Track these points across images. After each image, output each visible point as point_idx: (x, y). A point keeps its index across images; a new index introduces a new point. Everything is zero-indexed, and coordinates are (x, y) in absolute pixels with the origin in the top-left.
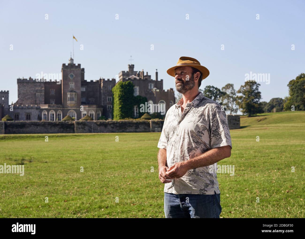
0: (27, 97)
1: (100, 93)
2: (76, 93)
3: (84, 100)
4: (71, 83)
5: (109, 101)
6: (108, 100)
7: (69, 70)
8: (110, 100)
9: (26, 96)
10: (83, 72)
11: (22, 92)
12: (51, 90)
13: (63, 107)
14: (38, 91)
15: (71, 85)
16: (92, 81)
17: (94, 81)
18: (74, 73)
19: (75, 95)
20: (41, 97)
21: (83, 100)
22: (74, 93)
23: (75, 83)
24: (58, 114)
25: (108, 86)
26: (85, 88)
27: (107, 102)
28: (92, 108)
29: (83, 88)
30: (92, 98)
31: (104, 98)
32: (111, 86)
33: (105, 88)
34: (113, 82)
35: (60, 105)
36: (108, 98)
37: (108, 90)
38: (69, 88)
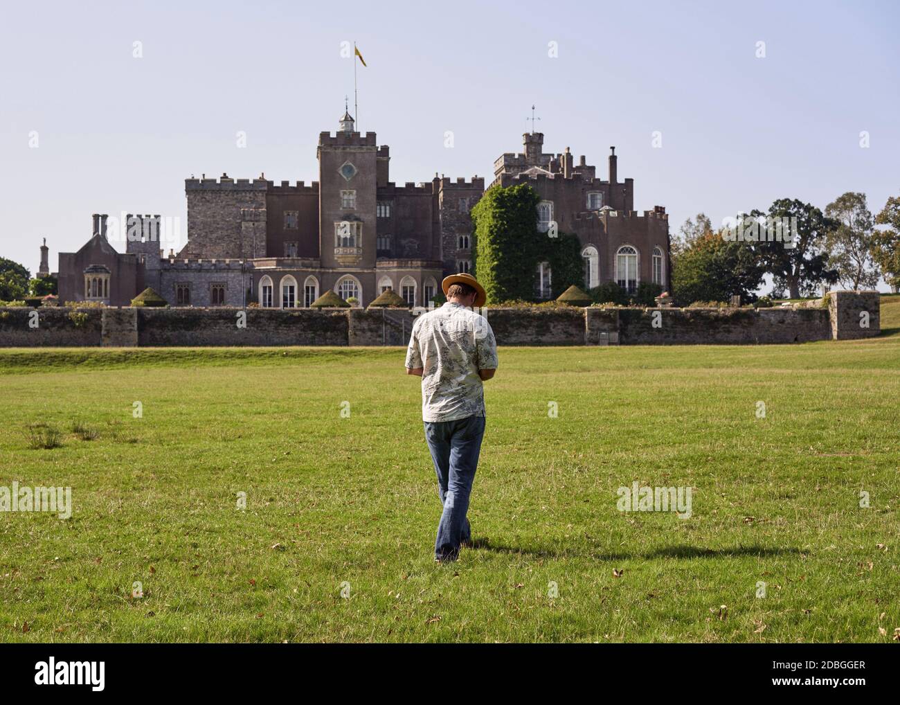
0: (214, 235)
1: (436, 222)
2: (360, 223)
3: (386, 246)
4: (345, 193)
5: (461, 246)
6: (458, 245)
7: (339, 151)
8: (466, 246)
9: (212, 232)
10: (385, 159)
11: (200, 218)
12: (285, 213)
13: (321, 267)
14: (248, 218)
15: (346, 197)
16: (410, 186)
17: (418, 185)
18: (354, 162)
19: (358, 228)
20: (255, 234)
21: (383, 244)
22: (355, 223)
23: (357, 191)
24: (308, 288)
25: (458, 200)
26: (388, 208)
27: (456, 252)
28: (411, 270)
29: (383, 208)
30: (412, 240)
31: (447, 238)
32: (468, 199)
33: (450, 207)
34: (475, 187)
35: (312, 259)
36: (458, 239)
37: (460, 213)
38: (341, 209)
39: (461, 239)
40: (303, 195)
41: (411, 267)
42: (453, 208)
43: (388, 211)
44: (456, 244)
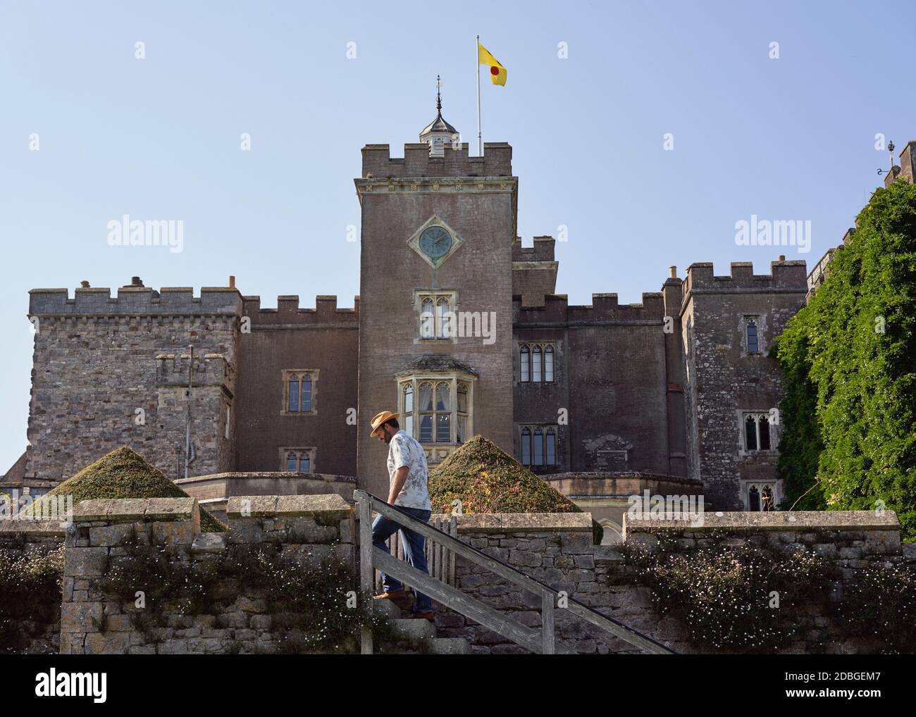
0: (96, 430)
1: (675, 391)
2: (466, 377)
3: (544, 455)
4: (426, 301)
5: (751, 444)
6: (742, 442)
7: (410, 193)
8: (765, 445)
9: (89, 422)
11: (63, 388)
12: (286, 377)
14: (173, 378)
16: (605, 302)
18: (451, 219)
19: (462, 391)
20: (191, 418)
21: (538, 449)
22: (454, 376)
23: (460, 292)
25: (737, 323)
26: (549, 358)
27: (736, 459)
28: (613, 503)
29: (536, 358)
30: (612, 437)
31: (711, 421)
32: (764, 317)
33: (715, 340)
34: (781, 286)
35: (332, 477)
36: (741, 425)
37: (743, 355)
38: (416, 341)
39: (750, 424)
40: (332, 329)
41: (614, 497)
42: (724, 342)
43: (549, 367)
44: (736, 439)
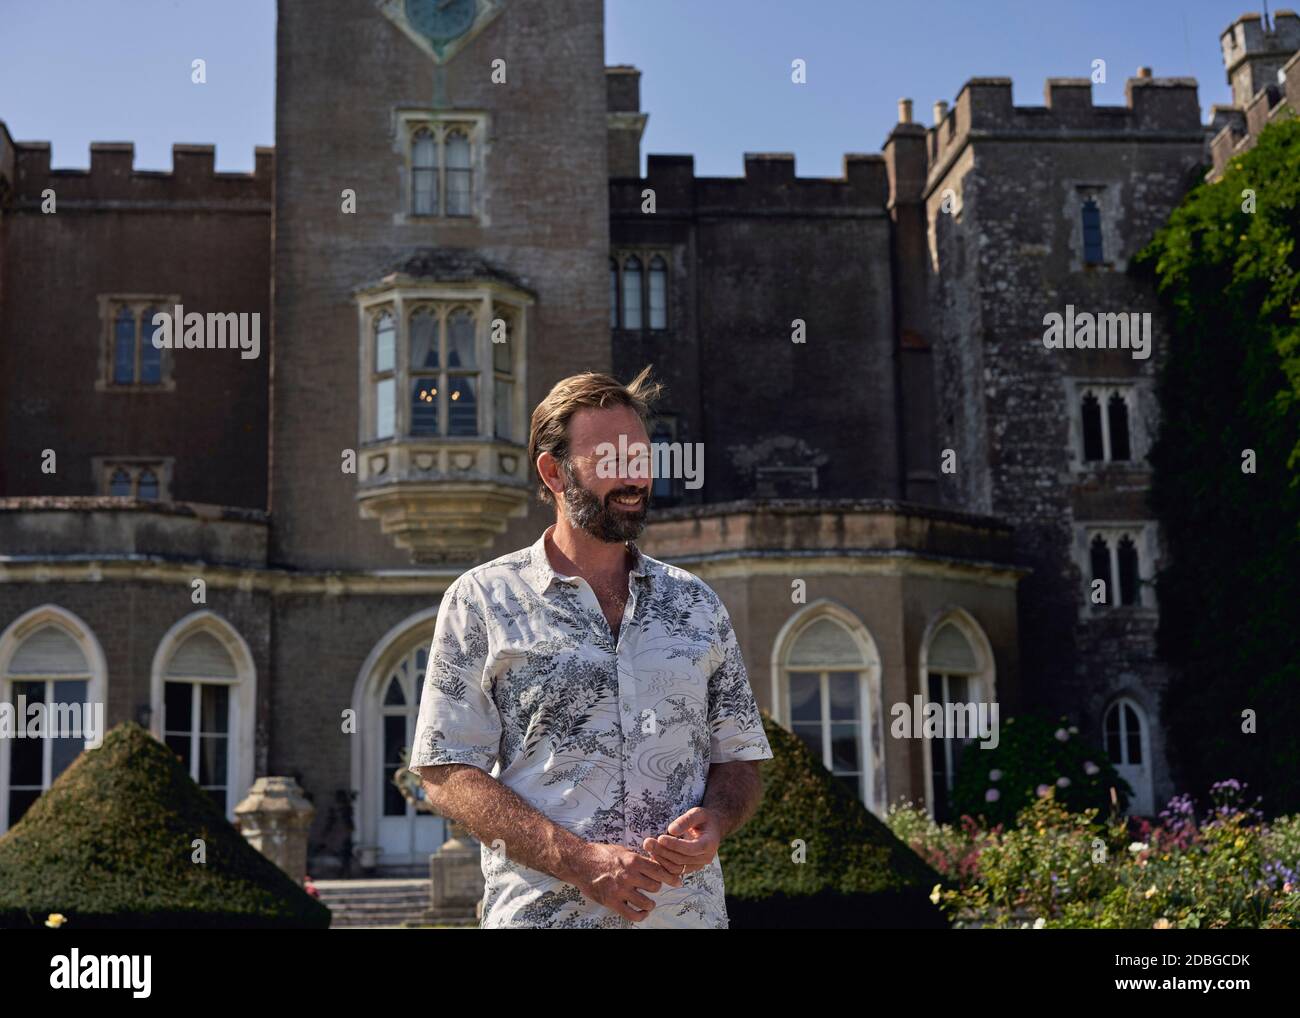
2: (512, 298)
4: (421, 133)
5: (1092, 450)
6: (1075, 444)
8: (1121, 449)
12: (106, 310)
13: (275, 561)
15: (427, 156)
16: (770, 170)
22: (485, 292)
23: (495, 116)
24: (178, 695)
25: (1061, 201)
26: (656, 282)
27: (1064, 479)
28: (837, 567)
29: (631, 282)
30: (786, 442)
31: (1012, 402)
32: (1115, 191)
33: (1018, 234)
34: (1149, 126)
35: (214, 510)
36: (1074, 410)
37: (1076, 266)
38: (399, 219)
39: (1090, 408)
40: (207, 213)
41: (842, 553)
42: (1037, 239)
43: (657, 300)
44: (1062, 437)
